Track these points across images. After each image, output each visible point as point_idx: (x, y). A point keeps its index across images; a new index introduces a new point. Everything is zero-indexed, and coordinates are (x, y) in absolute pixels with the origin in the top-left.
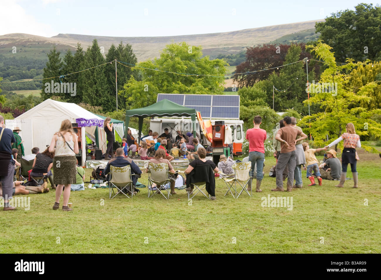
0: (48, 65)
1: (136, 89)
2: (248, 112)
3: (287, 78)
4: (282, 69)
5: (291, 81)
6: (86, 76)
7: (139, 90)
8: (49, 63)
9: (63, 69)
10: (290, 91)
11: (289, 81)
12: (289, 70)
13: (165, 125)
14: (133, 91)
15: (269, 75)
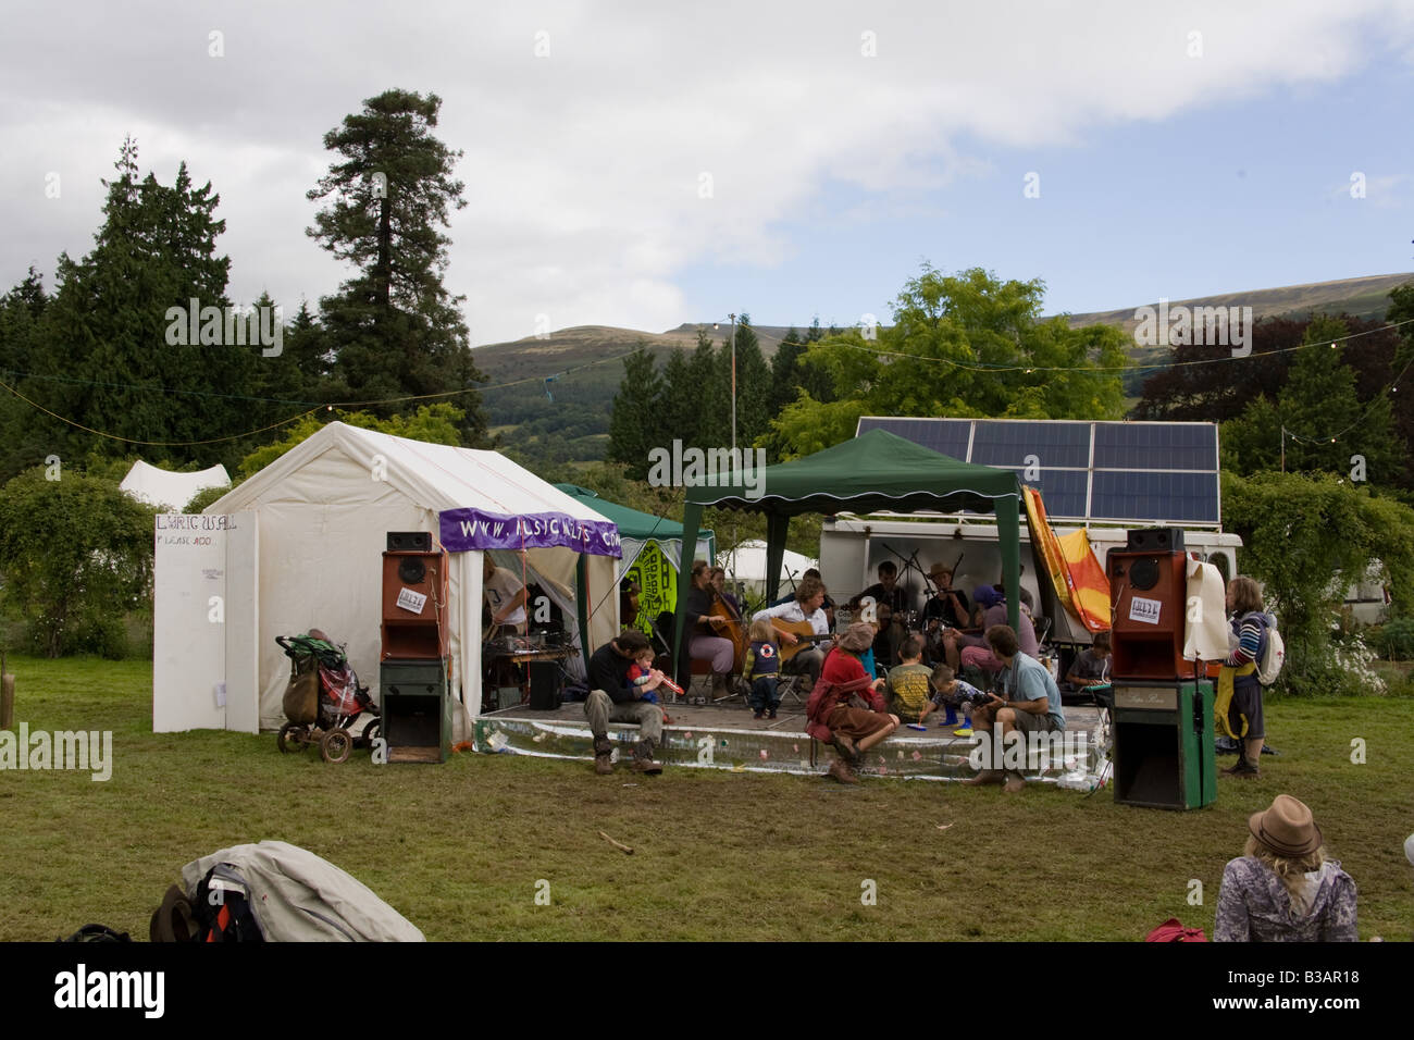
0: (623, 388)
1: (814, 426)
2: (1248, 499)
3: (1303, 414)
4: (1287, 389)
5: (1317, 424)
6: (717, 414)
7: (821, 431)
8: (627, 382)
9: (663, 398)
10: (1315, 455)
11: (1309, 424)
12: (1308, 391)
13: (885, 552)
14: (802, 435)
15: (1247, 407)
